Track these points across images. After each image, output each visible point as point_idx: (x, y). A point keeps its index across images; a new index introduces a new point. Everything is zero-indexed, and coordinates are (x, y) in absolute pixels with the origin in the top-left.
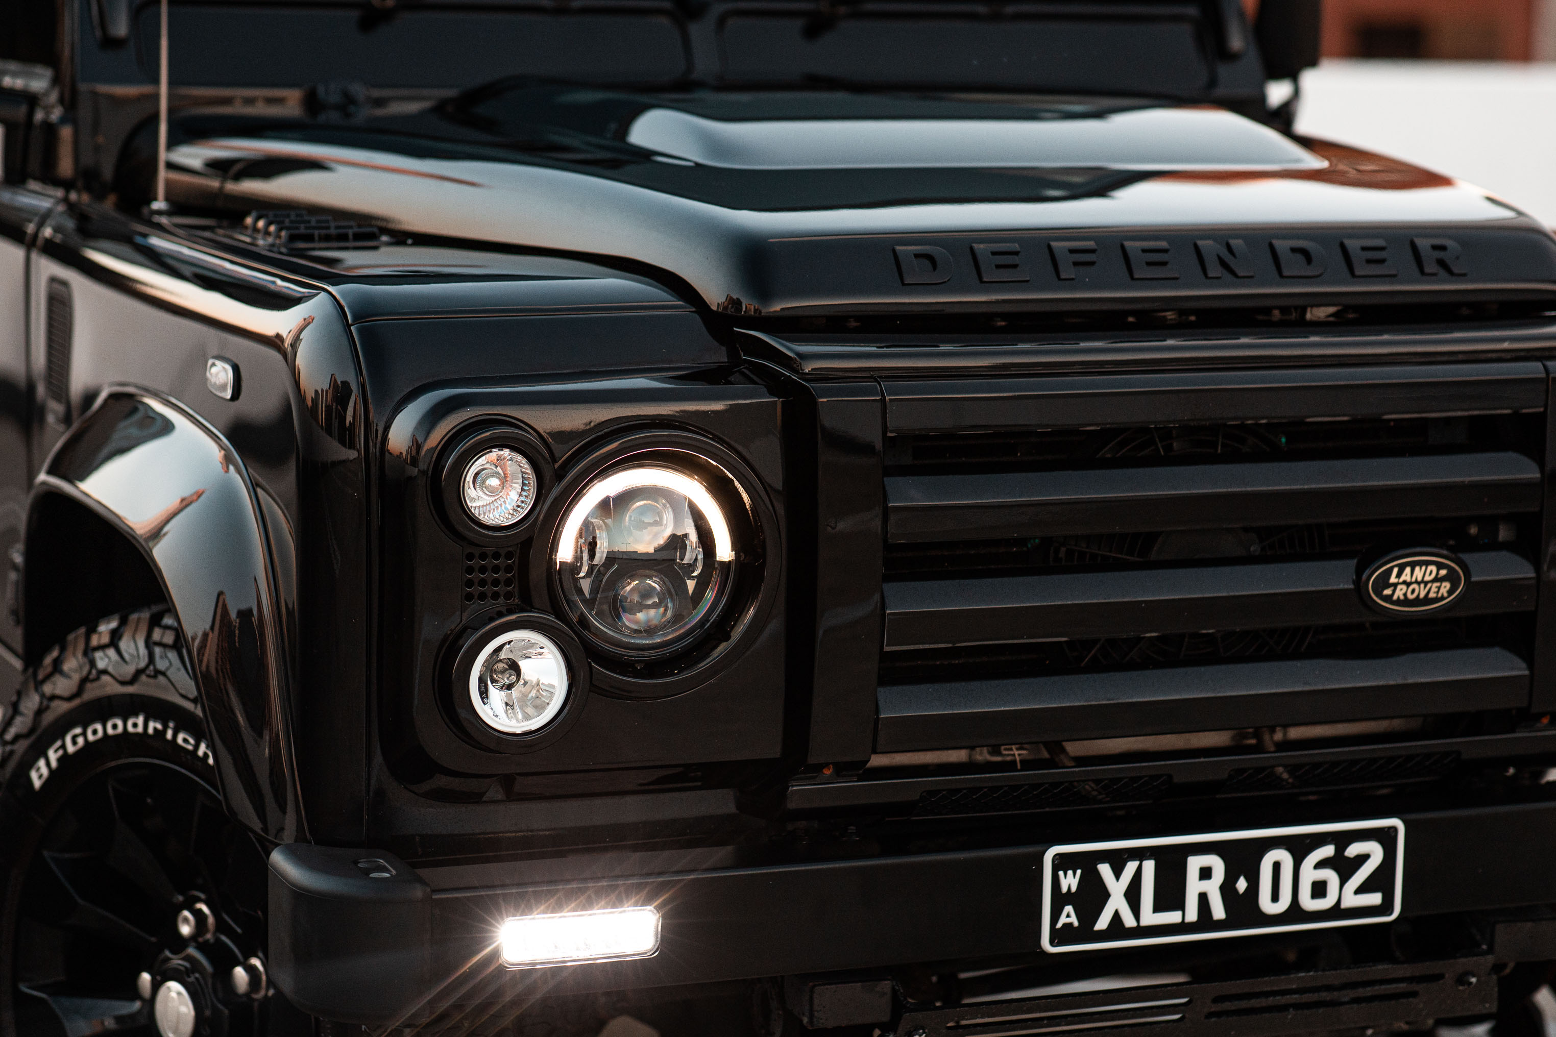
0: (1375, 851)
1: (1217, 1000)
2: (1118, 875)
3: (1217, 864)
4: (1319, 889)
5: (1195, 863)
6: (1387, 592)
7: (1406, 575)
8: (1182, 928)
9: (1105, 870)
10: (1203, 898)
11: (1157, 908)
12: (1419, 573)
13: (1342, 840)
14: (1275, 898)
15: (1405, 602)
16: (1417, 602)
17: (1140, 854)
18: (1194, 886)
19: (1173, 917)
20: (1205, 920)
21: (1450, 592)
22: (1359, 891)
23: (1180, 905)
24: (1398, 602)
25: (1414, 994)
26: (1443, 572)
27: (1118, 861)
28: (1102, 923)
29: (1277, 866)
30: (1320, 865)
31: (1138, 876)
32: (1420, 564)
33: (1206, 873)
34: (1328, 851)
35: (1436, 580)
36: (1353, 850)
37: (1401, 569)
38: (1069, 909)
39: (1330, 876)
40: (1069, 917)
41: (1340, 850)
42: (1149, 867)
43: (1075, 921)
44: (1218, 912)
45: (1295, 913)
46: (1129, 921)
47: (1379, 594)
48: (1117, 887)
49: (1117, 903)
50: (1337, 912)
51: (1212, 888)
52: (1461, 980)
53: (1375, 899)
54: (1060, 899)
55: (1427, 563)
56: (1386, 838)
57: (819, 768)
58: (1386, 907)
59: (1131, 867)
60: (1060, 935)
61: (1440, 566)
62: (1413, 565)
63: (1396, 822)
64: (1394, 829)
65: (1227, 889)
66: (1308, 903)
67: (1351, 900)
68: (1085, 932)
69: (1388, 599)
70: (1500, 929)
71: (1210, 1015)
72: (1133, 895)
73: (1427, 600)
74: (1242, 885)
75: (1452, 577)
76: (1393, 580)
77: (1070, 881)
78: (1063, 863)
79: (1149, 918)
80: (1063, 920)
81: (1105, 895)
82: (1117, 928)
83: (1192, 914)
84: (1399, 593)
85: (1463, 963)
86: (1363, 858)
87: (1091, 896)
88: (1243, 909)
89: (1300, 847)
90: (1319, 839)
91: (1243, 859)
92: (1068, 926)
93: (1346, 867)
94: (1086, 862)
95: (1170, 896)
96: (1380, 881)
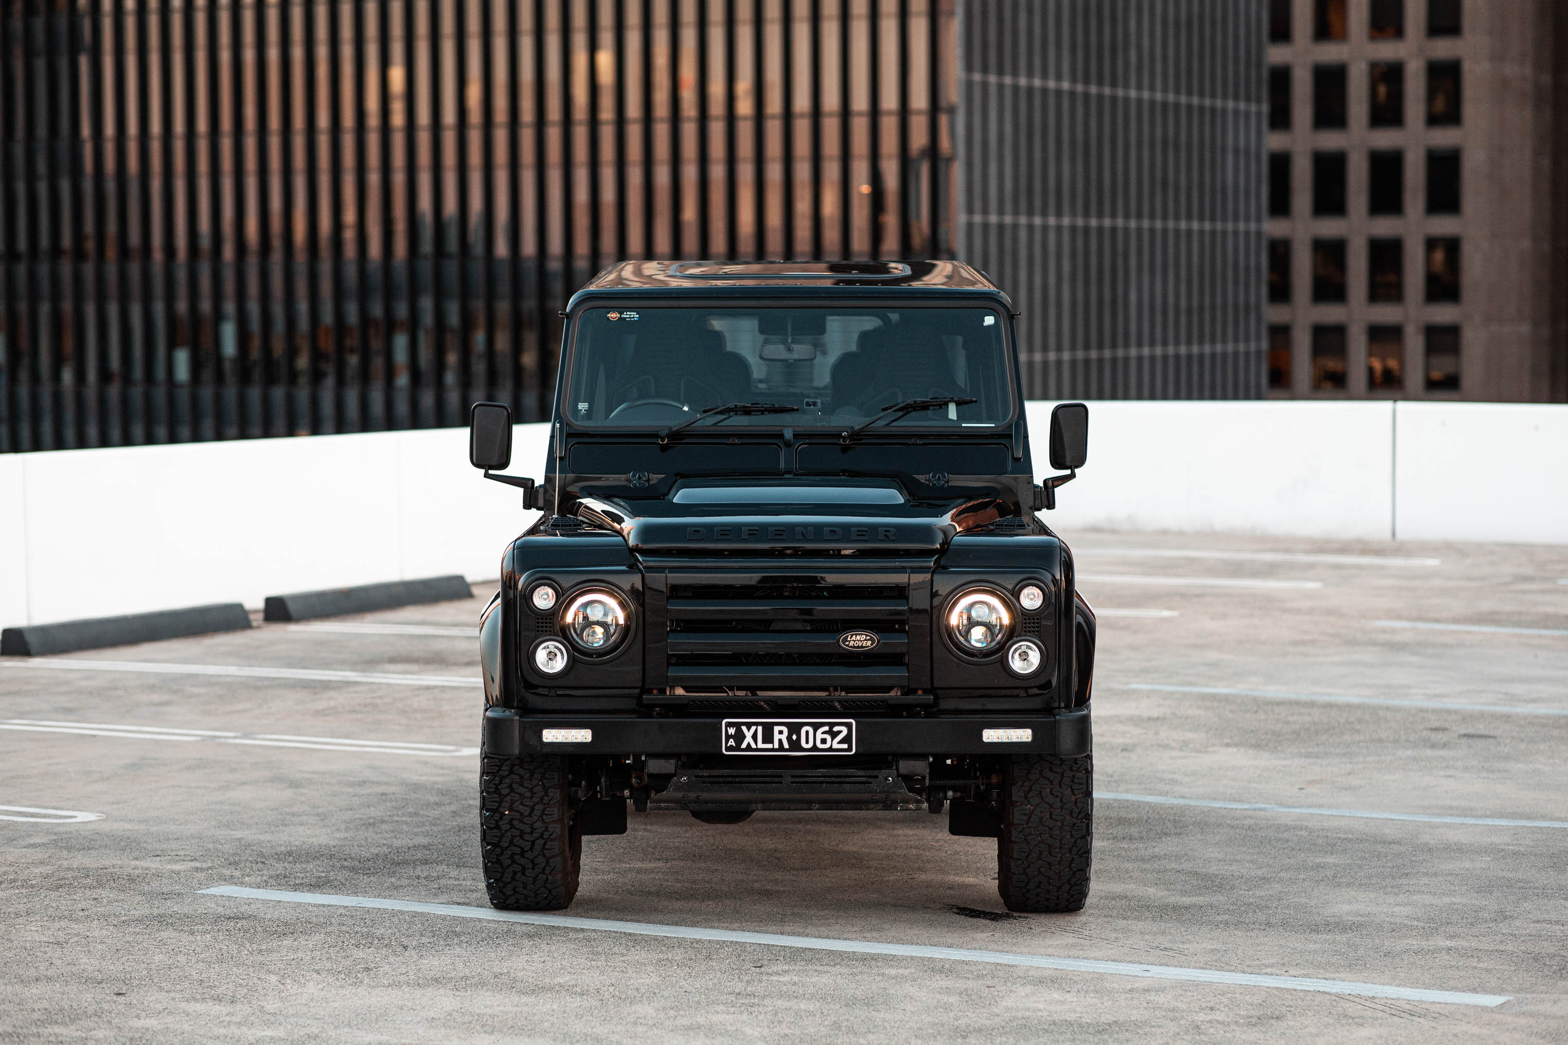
0: (843, 729)
1: (794, 777)
2: (749, 730)
3: (785, 730)
4: (824, 741)
5: (777, 729)
6: (847, 643)
7: (854, 638)
8: (773, 750)
9: (744, 728)
10: (780, 741)
11: (763, 743)
12: (858, 637)
13: (832, 725)
14: (807, 742)
15: (854, 647)
16: (858, 647)
17: (756, 724)
18: (777, 737)
19: (770, 746)
20: (781, 747)
21: (871, 645)
22: (839, 743)
23: (772, 742)
24: (851, 647)
25: (869, 783)
26: (868, 638)
27: (750, 725)
28: (744, 746)
29: (807, 732)
30: (824, 733)
31: (756, 731)
32: (859, 634)
33: (781, 732)
34: (826, 728)
35: (865, 640)
36: (836, 729)
37: (852, 636)
38: (731, 740)
39: (828, 737)
40: (732, 742)
41: (831, 728)
42: (760, 729)
43: (733, 744)
44: (786, 746)
45: (814, 748)
46: (754, 746)
47: (844, 644)
48: (749, 735)
49: (749, 739)
50: (830, 749)
51: (784, 737)
52: (886, 779)
53: (845, 746)
54: (728, 737)
55: (862, 634)
56: (849, 726)
57: (653, 689)
58: (850, 749)
59: (753, 728)
60: (730, 749)
61: (867, 636)
62: (856, 635)
63: (851, 721)
64: (852, 723)
65: (789, 738)
66: (819, 745)
67: (835, 746)
68: (738, 748)
69: (847, 645)
70: (901, 762)
72: (755, 737)
73: (862, 647)
74: (794, 737)
75: (872, 639)
76: (849, 639)
77: (732, 731)
78: (729, 725)
79: (761, 745)
80: (729, 744)
81: (745, 737)
82: (749, 747)
83: (776, 746)
84: (851, 644)
85: (886, 772)
86: (840, 732)
87: (740, 737)
88: (795, 745)
89: (816, 727)
90: (823, 724)
91: (794, 729)
92: (731, 746)
93: (834, 735)
94: (738, 726)
95: (768, 738)
96: (847, 740)
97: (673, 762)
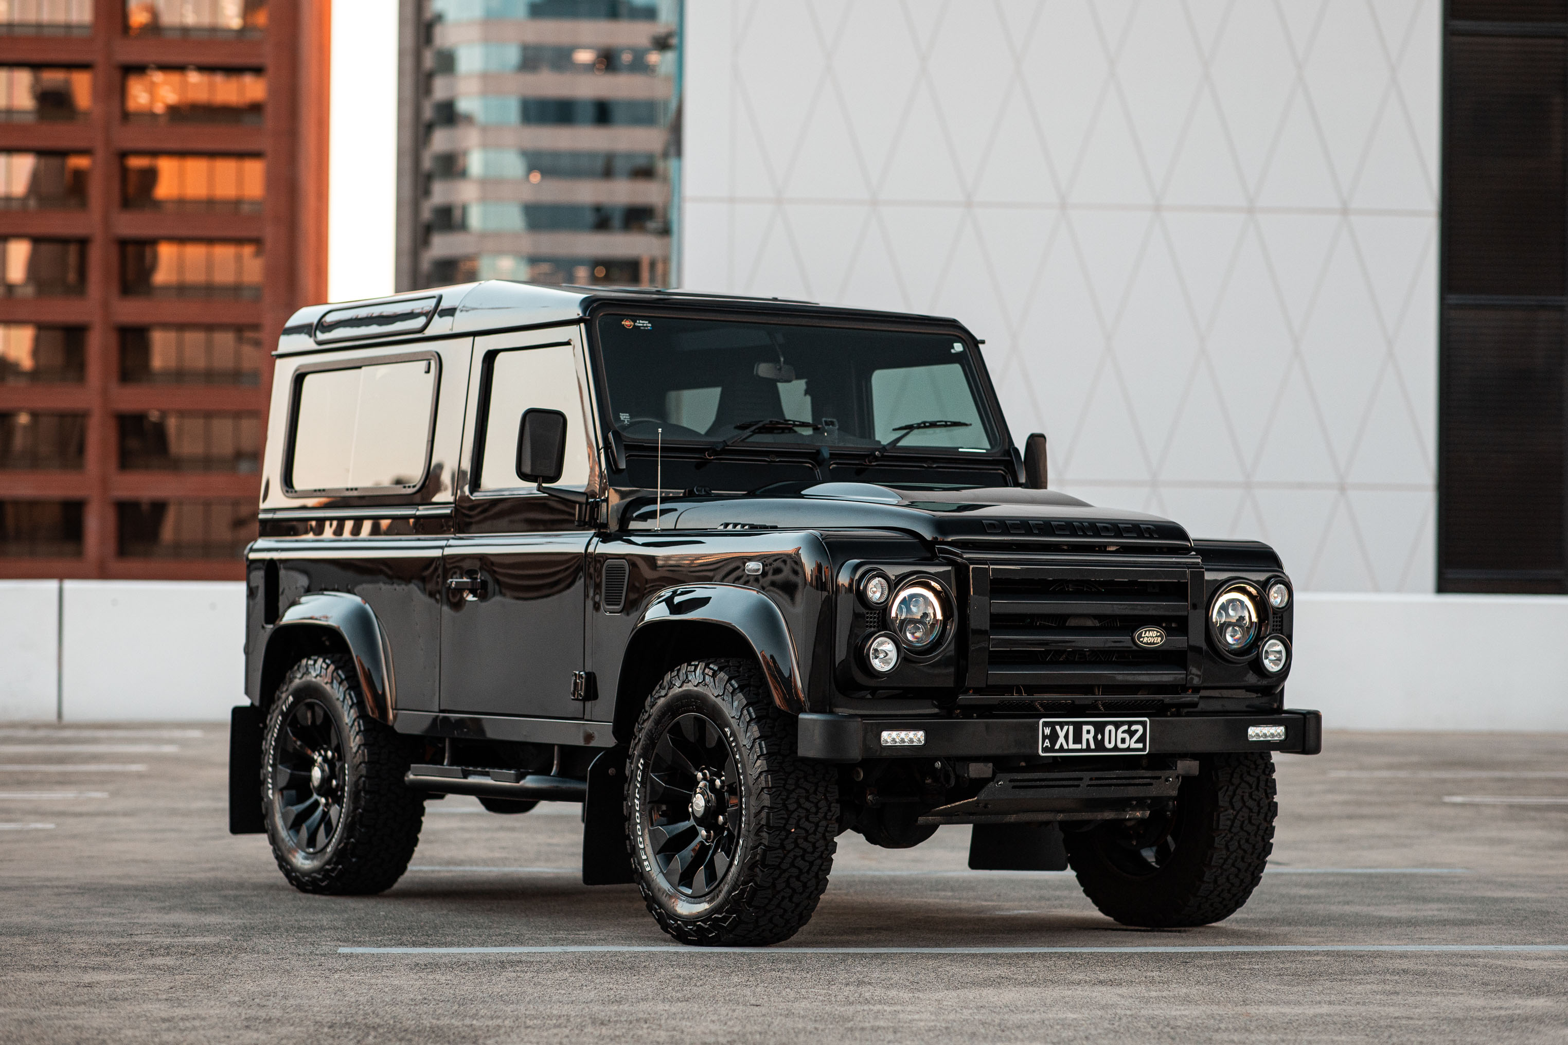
0: (1140, 728)
1: (1091, 779)
2: (1062, 729)
3: (1091, 728)
4: (1123, 741)
5: (1085, 728)
6: (1141, 640)
7: (1147, 634)
8: (1081, 750)
9: (1058, 728)
10: (1088, 740)
11: (1074, 743)
12: (1151, 634)
13: (1131, 724)
14: (1110, 742)
15: (1147, 643)
16: (1151, 644)
17: (1068, 723)
18: (1085, 736)
19: (1078, 746)
20: (1088, 749)
21: (1161, 641)
22: (1136, 742)
23: (1081, 743)
24: (1145, 643)
25: (1151, 784)
26: (1158, 634)
27: (1061, 725)
28: (1057, 747)
29: (1110, 731)
30: (1124, 732)
31: (1068, 731)
32: (1151, 630)
33: (1088, 732)
34: (1125, 727)
35: (1156, 636)
36: (1134, 728)
37: (1146, 631)
38: (1047, 741)
39: (1127, 736)
40: (1047, 743)
41: (1129, 727)
42: (1071, 728)
43: (1049, 744)
44: (1093, 746)
45: (1116, 748)
46: (1065, 747)
47: (1139, 640)
48: (1062, 734)
49: (1061, 740)
50: (1128, 749)
51: (1091, 737)
52: (1167, 780)
53: (1140, 746)
54: (1044, 737)
55: (1153, 631)
56: (1143, 724)
57: (968, 689)
58: (1144, 749)
59: (1066, 728)
60: (1045, 750)
61: (1158, 632)
62: (1149, 631)
63: (1146, 719)
64: (1146, 721)
65: (1095, 738)
66: (1120, 746)
67: (1133, 746)
68: (1052, 749)
69: (1142, 642)
70: (1179, 762)
71: (1088, 786)
72: (1066, 737)
73: (1154, 643)
74: (1099, 737)
75: (1161, 636)
76: (1143, 635)
77: (1047, 731)
78: (1046, 724)
79: (1072, 746)
80: (1045, 744)
81: (1058, 737)
82: (1061, 749)
83: (1084, 747)
84: (1145, 640)
85: (1168, 773)
86: (1136, 731)
87: (1054, 737)
88: (1100, 745)
89: (1117, 725)
90: (1123, 723)
91: (1100, 728)
92: (1047, 746)
93: (1132, 734)
94: (1052, 725)
95: (1078, 739)
96: (1142, 739)
97: (991, 765)
